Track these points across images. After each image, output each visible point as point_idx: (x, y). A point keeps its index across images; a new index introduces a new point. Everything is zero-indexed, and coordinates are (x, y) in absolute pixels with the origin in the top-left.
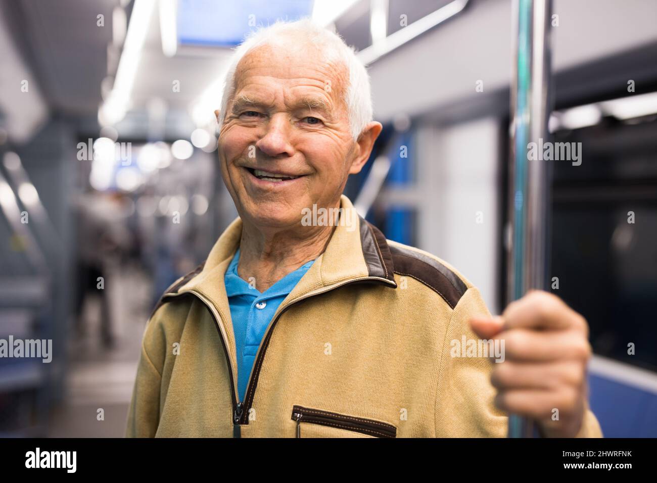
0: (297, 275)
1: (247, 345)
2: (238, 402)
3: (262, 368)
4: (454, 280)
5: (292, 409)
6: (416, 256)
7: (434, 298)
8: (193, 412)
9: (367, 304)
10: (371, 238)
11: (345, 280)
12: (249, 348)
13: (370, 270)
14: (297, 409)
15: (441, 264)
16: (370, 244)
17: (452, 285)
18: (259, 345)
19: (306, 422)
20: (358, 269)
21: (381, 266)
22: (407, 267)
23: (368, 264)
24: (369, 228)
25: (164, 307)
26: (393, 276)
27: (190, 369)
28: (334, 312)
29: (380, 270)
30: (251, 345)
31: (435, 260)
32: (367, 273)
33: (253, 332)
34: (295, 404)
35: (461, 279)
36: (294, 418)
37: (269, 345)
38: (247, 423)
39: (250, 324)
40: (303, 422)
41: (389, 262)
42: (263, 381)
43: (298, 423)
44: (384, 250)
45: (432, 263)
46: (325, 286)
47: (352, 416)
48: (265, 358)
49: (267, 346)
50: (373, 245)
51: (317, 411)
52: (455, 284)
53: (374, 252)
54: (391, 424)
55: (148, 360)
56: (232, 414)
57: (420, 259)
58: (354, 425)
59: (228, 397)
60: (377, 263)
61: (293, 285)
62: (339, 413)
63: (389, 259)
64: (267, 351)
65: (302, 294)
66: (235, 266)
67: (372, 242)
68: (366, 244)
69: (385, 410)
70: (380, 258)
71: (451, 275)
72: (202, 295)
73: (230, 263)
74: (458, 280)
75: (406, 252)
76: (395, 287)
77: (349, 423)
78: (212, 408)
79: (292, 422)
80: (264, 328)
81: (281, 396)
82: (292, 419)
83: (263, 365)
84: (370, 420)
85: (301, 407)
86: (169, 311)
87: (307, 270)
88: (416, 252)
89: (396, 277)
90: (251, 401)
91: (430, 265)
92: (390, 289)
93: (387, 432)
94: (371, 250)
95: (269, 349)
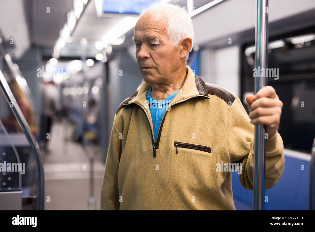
0: (173, 96)
1: (156, 121)
2: (154, 141)
3: (163, 129)
4: (230, 96)
5: (174, 143)
6: (216, 88)
7: (223, 102)
8: (137, 146)
9: (199, 105)
10: (199, 82)
11: (191, 97)
12: (157, 122)
13: (200, 93)
14: (176, 143)
15: (225, 90)
16: (199, 84)
17: (230, 98)
18: (161, 121)
19: (179, 147)
20: (196, 93)
21: (203, 91)
22: (213, 91)
23: (198, 91)
24: (198, 78)
25: (122, 109)
26: (208, 95)
27: (134, 131)
28: (187, 109)
29: (203, 93)
30: (158, 121)
31: (223, 89)
32: (199, 94)
33: (158, 116)
34: (175, 141)
35: (233, 95)
36: (175, 146)
37: (165, 121)
38: (158, 148)
39: (157, 114)
40: (178, 147)
41: (206, 90)
42: (163, 133)
43: (177, 147)
44: (204, 86)
45: (222, 90)
46: (184, 99)
47: (195, 144)
48: (163, 125)
49: (164, 121)
50: (200, 84)
51: (183, 143)
52: (231, 97)
53: (200, 87)
54: (209, 147)
55: (117, 129)
56: (152, 145)
57: (218, 88)
58: (196, 147)
59: (150, 140)
60: (202, 90)
61: (172, 99)
62: (191, 144)
63: (206, 89)
64: (164, 123)
65: (176, 102)
66: (149, 93)
67: (200, 83)
68: (197, 84)
69: (207, 142)
70: (203, 89)
71: (230, 94)
72: (139, 104)
73: (147, 92)
74: (232, 96)
75: (212, 87)
76: (209, 99)
77: (195, 147)
78: (144, 144)
79: (174, 147)
80: (162, 115)
81: (170, 138)
82: (174, 146)
83: (163, 128)
84: (202, 146)
85: (177, 142)
86: (124, 111)
87: (177, 94)
88: (216, 86)
89: (209, 95)
90: (159, 141)
91: (221, 91)
92: (207, 100)
93: (208, 150)
94: (199, 86)
95: (164, 122)
